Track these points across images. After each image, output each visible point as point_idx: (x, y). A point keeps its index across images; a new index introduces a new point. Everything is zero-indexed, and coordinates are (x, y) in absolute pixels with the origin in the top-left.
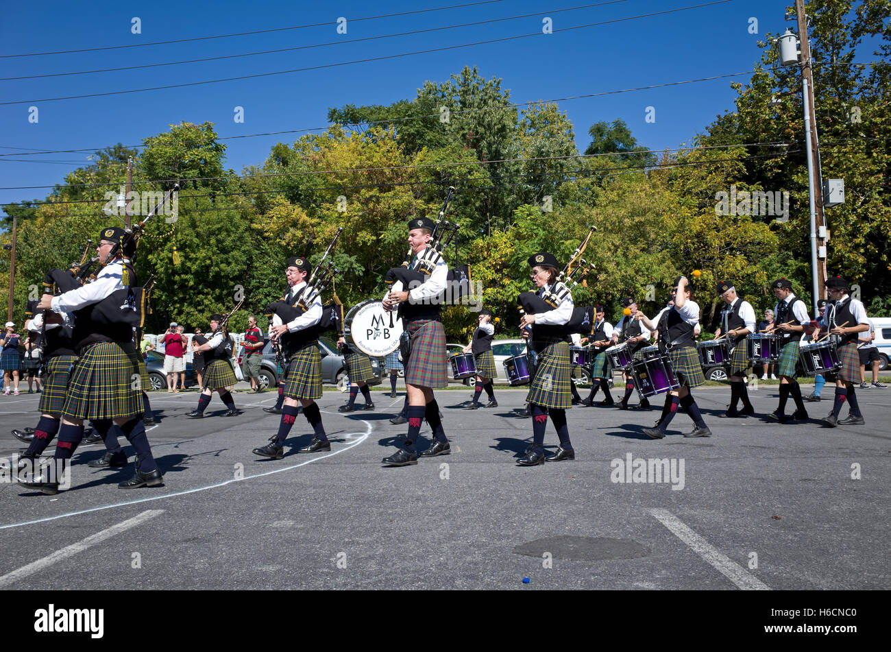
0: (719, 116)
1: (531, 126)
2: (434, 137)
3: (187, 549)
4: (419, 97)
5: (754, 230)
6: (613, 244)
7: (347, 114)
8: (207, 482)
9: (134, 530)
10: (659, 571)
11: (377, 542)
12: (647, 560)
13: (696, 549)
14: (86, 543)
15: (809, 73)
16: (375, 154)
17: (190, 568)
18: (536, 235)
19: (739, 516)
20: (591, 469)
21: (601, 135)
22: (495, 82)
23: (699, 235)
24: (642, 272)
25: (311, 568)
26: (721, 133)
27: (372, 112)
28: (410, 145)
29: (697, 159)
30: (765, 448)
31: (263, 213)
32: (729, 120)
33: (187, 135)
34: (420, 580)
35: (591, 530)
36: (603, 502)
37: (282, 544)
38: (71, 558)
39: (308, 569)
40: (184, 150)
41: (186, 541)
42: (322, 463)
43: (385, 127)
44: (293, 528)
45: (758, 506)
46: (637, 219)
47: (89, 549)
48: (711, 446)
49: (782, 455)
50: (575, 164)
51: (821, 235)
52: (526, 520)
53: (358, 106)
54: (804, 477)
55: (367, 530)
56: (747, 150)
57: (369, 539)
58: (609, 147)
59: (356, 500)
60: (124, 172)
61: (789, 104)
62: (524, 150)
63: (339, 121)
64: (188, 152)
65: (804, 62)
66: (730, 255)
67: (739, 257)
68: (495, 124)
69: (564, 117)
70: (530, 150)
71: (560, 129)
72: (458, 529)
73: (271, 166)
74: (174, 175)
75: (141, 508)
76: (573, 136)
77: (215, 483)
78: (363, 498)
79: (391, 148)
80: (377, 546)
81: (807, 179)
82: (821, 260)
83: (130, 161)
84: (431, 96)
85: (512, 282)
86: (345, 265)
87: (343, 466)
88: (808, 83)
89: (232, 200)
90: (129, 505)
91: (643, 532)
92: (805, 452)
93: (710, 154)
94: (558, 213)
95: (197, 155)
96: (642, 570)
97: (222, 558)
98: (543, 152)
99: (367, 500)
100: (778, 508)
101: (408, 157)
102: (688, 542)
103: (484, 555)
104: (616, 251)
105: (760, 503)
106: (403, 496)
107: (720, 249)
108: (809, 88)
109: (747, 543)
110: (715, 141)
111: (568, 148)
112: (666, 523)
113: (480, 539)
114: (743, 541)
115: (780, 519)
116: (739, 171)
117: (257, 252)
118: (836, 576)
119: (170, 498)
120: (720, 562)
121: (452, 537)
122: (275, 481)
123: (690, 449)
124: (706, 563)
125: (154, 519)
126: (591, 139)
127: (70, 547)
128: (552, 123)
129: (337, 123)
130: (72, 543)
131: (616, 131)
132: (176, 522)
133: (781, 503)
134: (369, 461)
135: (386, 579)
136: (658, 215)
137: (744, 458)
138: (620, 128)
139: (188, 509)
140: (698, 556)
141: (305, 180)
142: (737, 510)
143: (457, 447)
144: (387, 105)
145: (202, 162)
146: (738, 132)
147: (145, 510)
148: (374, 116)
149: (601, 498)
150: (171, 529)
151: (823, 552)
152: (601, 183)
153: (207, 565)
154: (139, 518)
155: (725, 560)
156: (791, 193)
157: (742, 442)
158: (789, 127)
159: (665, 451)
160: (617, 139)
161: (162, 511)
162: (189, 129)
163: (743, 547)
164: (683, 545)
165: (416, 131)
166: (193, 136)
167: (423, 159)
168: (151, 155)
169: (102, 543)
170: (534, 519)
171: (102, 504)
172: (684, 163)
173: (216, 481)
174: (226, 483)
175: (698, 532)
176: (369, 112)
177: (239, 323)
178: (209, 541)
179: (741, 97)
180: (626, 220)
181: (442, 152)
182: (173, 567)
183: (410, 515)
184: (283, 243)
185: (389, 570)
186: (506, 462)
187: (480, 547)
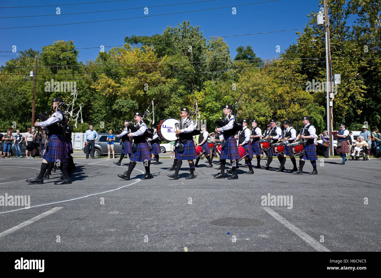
0: (290, 46)
1: (211, 47)
2: (170, 50)
3: (76, 222)
4: (165, 33)
5: (303, 94)
6: (245, 98)
7: (132, 39)
8: (79, 196)
9: (52, 215)
10: (268, 231)
11: (154, 220)
12: (263, 227)
13: (282, 223)
14: (33, 220)
15: (328, 29)
16: (145, 57)
17: (79, 230)
18: (213, 93)
19: (298, 210)
20: (238, 192)
21: (241, 52)
22: (197, 27)
23: (281, 96)
24: (257, 110)
25: (129, 230)
26: (291, 53)
27: (144, 39)
28: (160, 54)
29: (281, 63)
30: (307, 184)
31: (95, 81)
32: (295, 47)
33: (61, 46)
34: (174, 234)
35: (240, 215)
36: (244, 204)
37: (115, 220)
38: (28, 226)
39: (128, 230)
40: (60, 52)
41: (75, 219)
42: (126, 188)
43: (149, 45)
44: (119, 214)
45: (305, 206)
46: (255, 88)
47: (35, 223)
48: (286, 183)
49: (314, 187)
50: (230, 63)
51: (331, 97)
52: (214, 211)
53: (137, 36)
54: (323, 195)
55: (149, 215)
56: (301, 60)
57: (151, 219)
58: (245, 57)
59: (143, 203)
60: (33, 62)
61: (320, 42)
62: (208, 57)
63: (129, 42)
64: (62, 53)
65: (326, 25)
66: (293, 104)
67: (297, 105)
68: (197, 46)
69: (226, 43)
70: (211, 57)
71: (224, 49)
72: (187, 215)
73: (99, 61)
74: (55, 63)
75: (53, 206)
76: (229, 52)
77: (82, 196)
78: (146, 202)
79: (152, 55)
80: (155, 221)
81: (326, 73)
82: (330, 107)
83: (36, 57)
84: (169, 33)
85: (202, 113)
86: (131, 104)
87: (135, 189)
88: (327, 34)
89: (82, 75)
90: (47, 205)
91: (261, 216)
92: (323, 185)
93: (286, 62)
94: (222, 85)
95: (66, 55)
96: (261, 230)
97: (91, 226)
98: (216, 58)
99: (148, 203)
100: (313, 207)
101: (159, 59)
102: (278, 220)
103: (199, 225)
104: (246, 101)
105: (306, 205)
106: (162, 202)
107: (289, 101)
108: (328, 36)
109: (301, 220)
110: (288, 56)
111: (227, 57)
112: (270, 213)
113: (196, 219)
114: (300, 219)
115: (314, 211)
116: (298, 69)
117: (92, 98)
118: (335, 232)
119: (64, 202)
120: (292, 227)
121: (184, 218)
122: (108, 196)
123: (277, 184)
124: (286, 228)
125: (59, 210)
126: (237, 53)
127: (26, 222)
128: (221, 46)
129: (128, 43)
130: (26, 220)
131: (248, 50)
132: (69, 212)
133: (314, 205)
134: (146, 188)
135: (160, 234)
136: (264, 86)
137: (299, 187)
138: (249, 49)
139: (73, 207)
140: (282, 225)
141: (114, 68)
142: (297, 208)
143: (182, 182)
144: (150, 36)
145: (68, 58)
146: (298, 52)
147: (55, 207)
148: (145, 41)
149: (243, 203)
150: (67, 215)
151: (330, 223)
152: (240, 72)
153: (86, 229)
154: (53, 210)
155: (293, 226)
156: (319, 78)
157: (298, 181)
158: (319, 51)
159: (267, 184)
160: (248, 53)
161: (62, 207)
162: (62, 43)
163: (300, 221)
164: (277, 221)
165: (163, 48)
166: (64, 47)
167: (166, 60)
168: (46, 54)
169: (39, 220)
170: (217, 211)
171: (35, 205)
172: (275, 65)
173: (82, 195)
174: (87, 196)
175: (282, 216)
176: (142, 38)
177: (84, 128)
178: (85, 219)
179: (300, 38)
180: (251, 88)
181: (174, 57)
182: (72, 229)
183: (167, 209)
184: (104, 94)
185: (161, 230)
186: (203, 188)
187: (196, 222)
